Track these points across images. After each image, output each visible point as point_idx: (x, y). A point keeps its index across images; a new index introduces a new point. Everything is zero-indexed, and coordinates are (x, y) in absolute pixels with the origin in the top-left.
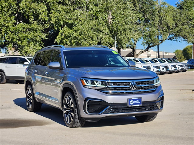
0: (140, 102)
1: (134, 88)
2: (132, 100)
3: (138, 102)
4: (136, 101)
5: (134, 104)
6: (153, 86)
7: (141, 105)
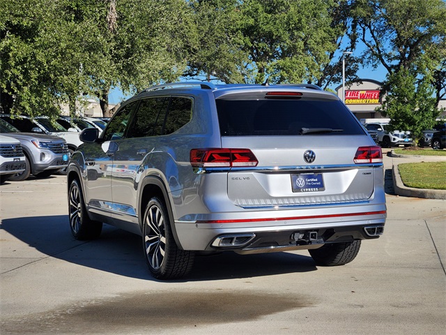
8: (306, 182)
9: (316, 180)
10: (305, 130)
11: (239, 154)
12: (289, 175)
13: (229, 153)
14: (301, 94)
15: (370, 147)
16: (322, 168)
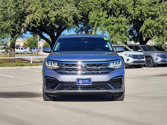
0: (89, 82)
1: (85, 69)
2: (81, 79)
3: (87, 82)
4: (84, 81)
5: (83, 83)
6: (107, 68)
7: (90, 85)
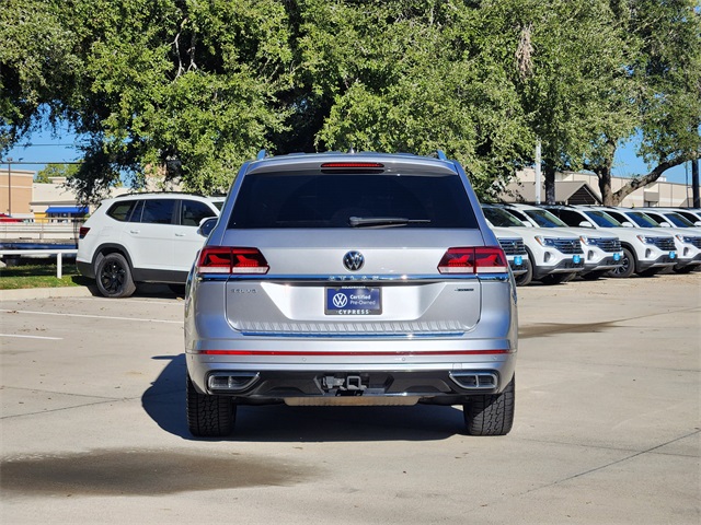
8: (349, 299)
9: (369, 297)
10: (356, 220)
11: (244, 255)
12: (323, 288)
13: (228, 254)
14: (381, 165)
15: (474, 248)
16: (375, 278)
